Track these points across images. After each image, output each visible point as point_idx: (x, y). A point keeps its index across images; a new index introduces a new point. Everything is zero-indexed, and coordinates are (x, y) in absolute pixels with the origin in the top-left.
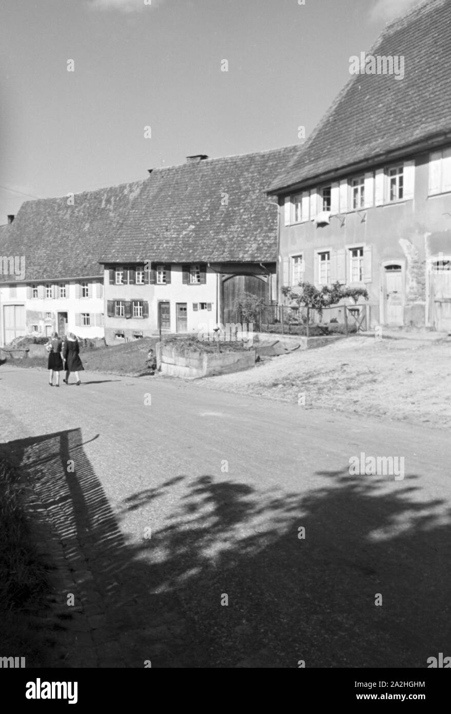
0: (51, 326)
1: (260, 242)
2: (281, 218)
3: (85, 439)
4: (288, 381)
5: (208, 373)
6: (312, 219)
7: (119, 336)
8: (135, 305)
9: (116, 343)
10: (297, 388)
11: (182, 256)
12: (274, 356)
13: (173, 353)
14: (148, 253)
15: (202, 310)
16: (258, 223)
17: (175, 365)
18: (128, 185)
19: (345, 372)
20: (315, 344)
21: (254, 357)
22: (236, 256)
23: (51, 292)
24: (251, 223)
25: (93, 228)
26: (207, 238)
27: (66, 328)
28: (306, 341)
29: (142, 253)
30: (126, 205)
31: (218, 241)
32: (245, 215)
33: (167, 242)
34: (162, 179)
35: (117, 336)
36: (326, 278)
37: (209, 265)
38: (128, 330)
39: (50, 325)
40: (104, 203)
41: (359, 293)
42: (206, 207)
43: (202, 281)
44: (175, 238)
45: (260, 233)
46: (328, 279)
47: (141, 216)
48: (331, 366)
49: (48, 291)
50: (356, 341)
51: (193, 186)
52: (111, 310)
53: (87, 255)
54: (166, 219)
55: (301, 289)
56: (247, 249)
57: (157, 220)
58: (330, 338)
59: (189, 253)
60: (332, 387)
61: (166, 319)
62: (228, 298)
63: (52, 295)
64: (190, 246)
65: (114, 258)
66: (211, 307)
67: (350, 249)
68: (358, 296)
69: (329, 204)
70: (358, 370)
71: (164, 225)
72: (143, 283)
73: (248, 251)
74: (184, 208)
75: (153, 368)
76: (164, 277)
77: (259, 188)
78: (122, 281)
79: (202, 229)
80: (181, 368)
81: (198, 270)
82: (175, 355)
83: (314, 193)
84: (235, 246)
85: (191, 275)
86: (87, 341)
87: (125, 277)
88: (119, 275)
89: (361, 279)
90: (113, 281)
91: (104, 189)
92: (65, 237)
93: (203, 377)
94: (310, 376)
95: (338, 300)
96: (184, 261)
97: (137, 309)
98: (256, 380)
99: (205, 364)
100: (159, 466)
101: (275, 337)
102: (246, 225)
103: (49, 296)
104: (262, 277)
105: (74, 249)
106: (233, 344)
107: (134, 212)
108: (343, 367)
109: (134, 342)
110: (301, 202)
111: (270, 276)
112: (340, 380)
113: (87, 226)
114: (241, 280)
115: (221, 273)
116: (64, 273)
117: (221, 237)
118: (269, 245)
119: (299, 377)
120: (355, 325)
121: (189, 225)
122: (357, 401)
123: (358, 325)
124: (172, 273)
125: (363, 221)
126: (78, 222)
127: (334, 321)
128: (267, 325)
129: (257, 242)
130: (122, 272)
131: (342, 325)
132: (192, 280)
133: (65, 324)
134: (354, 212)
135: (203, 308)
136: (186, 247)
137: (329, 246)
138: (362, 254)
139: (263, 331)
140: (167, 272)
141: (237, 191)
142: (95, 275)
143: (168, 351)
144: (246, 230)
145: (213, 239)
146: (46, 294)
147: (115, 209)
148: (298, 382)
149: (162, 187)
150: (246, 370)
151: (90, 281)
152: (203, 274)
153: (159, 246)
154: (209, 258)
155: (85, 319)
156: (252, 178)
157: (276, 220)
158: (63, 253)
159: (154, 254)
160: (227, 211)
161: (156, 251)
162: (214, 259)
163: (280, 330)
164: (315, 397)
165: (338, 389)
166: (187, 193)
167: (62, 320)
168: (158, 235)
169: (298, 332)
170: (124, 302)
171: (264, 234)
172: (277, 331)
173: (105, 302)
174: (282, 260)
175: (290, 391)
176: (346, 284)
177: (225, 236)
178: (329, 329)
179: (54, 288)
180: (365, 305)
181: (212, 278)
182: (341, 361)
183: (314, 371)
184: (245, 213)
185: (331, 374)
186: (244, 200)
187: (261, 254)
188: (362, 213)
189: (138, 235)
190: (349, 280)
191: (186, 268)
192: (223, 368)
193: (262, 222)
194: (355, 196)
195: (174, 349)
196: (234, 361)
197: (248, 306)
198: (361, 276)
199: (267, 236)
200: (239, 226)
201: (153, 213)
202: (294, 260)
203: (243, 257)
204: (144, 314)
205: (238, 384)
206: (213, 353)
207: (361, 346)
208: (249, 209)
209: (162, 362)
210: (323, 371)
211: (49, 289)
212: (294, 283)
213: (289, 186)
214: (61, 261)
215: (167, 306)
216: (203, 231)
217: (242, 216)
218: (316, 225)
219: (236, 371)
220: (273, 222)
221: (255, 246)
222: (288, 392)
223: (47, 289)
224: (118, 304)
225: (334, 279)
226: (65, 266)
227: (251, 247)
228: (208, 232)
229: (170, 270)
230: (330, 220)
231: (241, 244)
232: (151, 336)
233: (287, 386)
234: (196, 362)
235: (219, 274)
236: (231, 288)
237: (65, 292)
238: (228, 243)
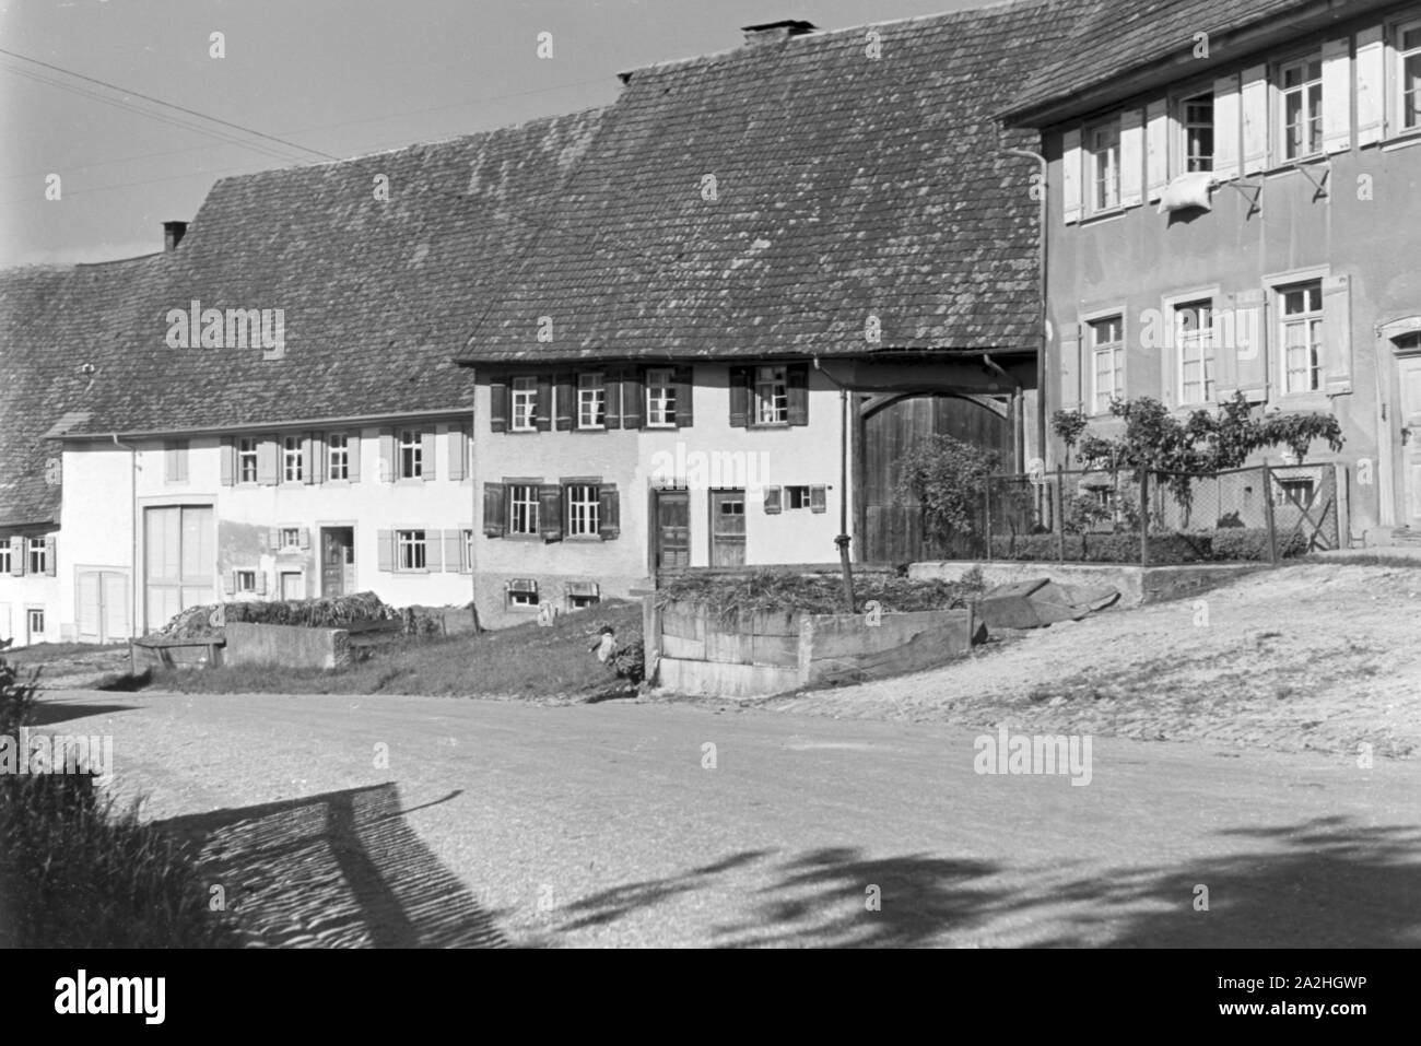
0: (299, 573)
1: (985, 286)
2: (1053, 201)
3: (406, 802)
4: (1080, 687)
5: (815, 678)
6: (1152, 197)
7: (521, 599)
8: (574, 499)
9: (511, 621)
10: (1113, 703)
11: (729, 336)
12: (1035, 627)
13: (700, 624)
14: (618, 330)
15: (796, 511)
16: (976, 229)
17: (706, 660)
18: (555, 122)
19: (1272, 655)
20: (1169, 589)
21: (968, 626)
22: (909, 332)
23: (300, 463)
24: (955, 229)
25: (439, 260)
26: (810, 279)
27: (346, 578)
28: (1139, 580)
29: (600, 331)
30: (547, 185)
31: (844, 288)
32: (934, 205)
33: (680, 293)
34: (665, 99)
35: (514, 599)
36: (1203, 385)
37: (816, 361)
38: (552, 579)
39: (297, 569)
40: (475, 179)
41: (1312, 426)
42: (807, 181)
43: (795, 415)
44: (708, 278)
45: (982, 259)
46: (1207, 388)
47: (595, 213)
48: (1223, 642)
49: (290, 459)
50: (1304, 577)
51: (765, 115)
52: (495, 515)
53: (421, 342)
54: (678, 222)
55: (1120, 423)
56: (940, 311)
57: (650, 224)
58: (1218, 571)
59: (751, 326)
60: (1227, 694)
61: (675, 541)
62: (880, 471)
63: (304, 473)
64: (754, 304)
65: (507, 347)
66: (823, 501)
67: (1278, 289)
68: (1308, 437)
69: (1207, 148)
70: (1313, 647)
71: (671, 239)
72: (602, 426)
73: (945, 316)
74: (735, 187)
75: (633, 676)
76: (670, 406)
77: (978, 119)
78: (533, 422)
79: (793, 251)
80: (725, 667)
81: (783, 382)
82: (707, 632)
83: (1158, 115)
84: (903, 301)
85: (758, 398)
86: (416, 613)
87: (541, 406)
88: (523, 401)
89: (1315, 384)
90: (502, 423)
91: (478, 135)
92: (350, 287)
93: (798, 691)
94: (1155, 670)
95: (1242, 456)
96: (735, 351)
97: (582, 508)
98: (976, 691)
99: (805, 649)
100: (653, 841)
101: (1035, 570)
102: (937, 236)
103: (295, 476)
104: (989, 400)
105: (378, 326)
106: (896, 597)
107: (575, 202)
108: (1265, 641)
109: (572, 615)
110: (1116, 144)
111: (1018, 397)
112: (1255, 676)
113: (422, 251)
114: (921, 411)
115: (854, 389)
116: (343, 399)
117: (855, 273)
118: (1012, 296)
119: (1117, 675)
120: (1300, 534)
121: (752, 240)
122: (1315, 724)
123: (1308, 531)
124: (698, 391)
125: (1319, 195)
126: (389, 241)
127: (1230, 521)
128: (1008, 538)
129: (973, 289)
130: (534, 392)
131: (1256, 534)
132: (762, 414)
133: (346, 566)
134: (1291, 168)
135: (796, 503)
136: (742, 308)
137: (1210, 282)
138: (1317, 304)
139: (998, 556)
140: (679, 387)
141: (907, 130)
142: (447, 406)
143: (684, 618)
144: (938, 252)
145: (832, 281)
146: (285, 468)
147: (512, 199)
148: (1115, 688)
149: (664, 124)
150: (940, 667)
151: (431, 425)
152: (799, 391)
153: (654, 308)
154: (818, 339)
155: (410, 546)
156: (957, 89)
157: (1036, 217)
158: (343, 339)
159: (637, 333)
160: (876, 193)
161: (646, 321)
162: (832, 344)
163: (1052, 551)
164: (1171, 722)
165: (1250, 699)
166: (745, 139)
167: (336, 552)
168: (654, 272)
169: (1114, 553)
170: (538, 489)
171: (996, 263)
172: (1043, 554)
173: (475, 487)
174: (1056, 334)
175: (1090, 712)
176: (1266, 402)
177: (869, 271)
178: (1215, 547)
179: (310, 450)
180: (1331, 464)
181: (827, 406)
182: (1255, 628)
183: (1169, 656)
184: (933, 199)
185: (1224, 662)
186: (930, 158)
187: (988, 324)
188: (1316, 172)
189: (586, 273)
190: (1278, 387)
191: (742, 374)
192: (867, 662)
193: (990, 225)
194: (1290, 119)
195: (701, 610)
196: (901, 639)
197: (947, 476)
198: (1315, 372)
199: (1008, 268)
200: (915, 238)
201: (635, 204)
202: (1094, 331)
203: (927, 337)
204: (604, 528)
205: (915, 702)
206: (830, 612)
207: (1321, 590)
208: (946, 185)
209: (663, 655)
210: (1197, 656)
211: (295, 452)
212: (1097, 406)
213: (1076, 95)
214: (336, 365)
215: (680, 499)
216: (799, 256)
217: (922, 207)
218: (1167, 216)
219: (909, 672)
220: (1027, 226)
221: (966, 301)
222: (1081, 714)
223: (287, 452)
224: (520, 495)
225: (1227, 387)
226: (346, 378)
227: (954, 303)
228: (812, 261)
229: (690, 382)
230: (1210, 198)
231: (922, 296)
232: (626, 596)
233: (1078, 699)
234: (774, 647)
235: (849, 393)
236: (889, 438)
237: (345, 461)
238: (879, 292)
